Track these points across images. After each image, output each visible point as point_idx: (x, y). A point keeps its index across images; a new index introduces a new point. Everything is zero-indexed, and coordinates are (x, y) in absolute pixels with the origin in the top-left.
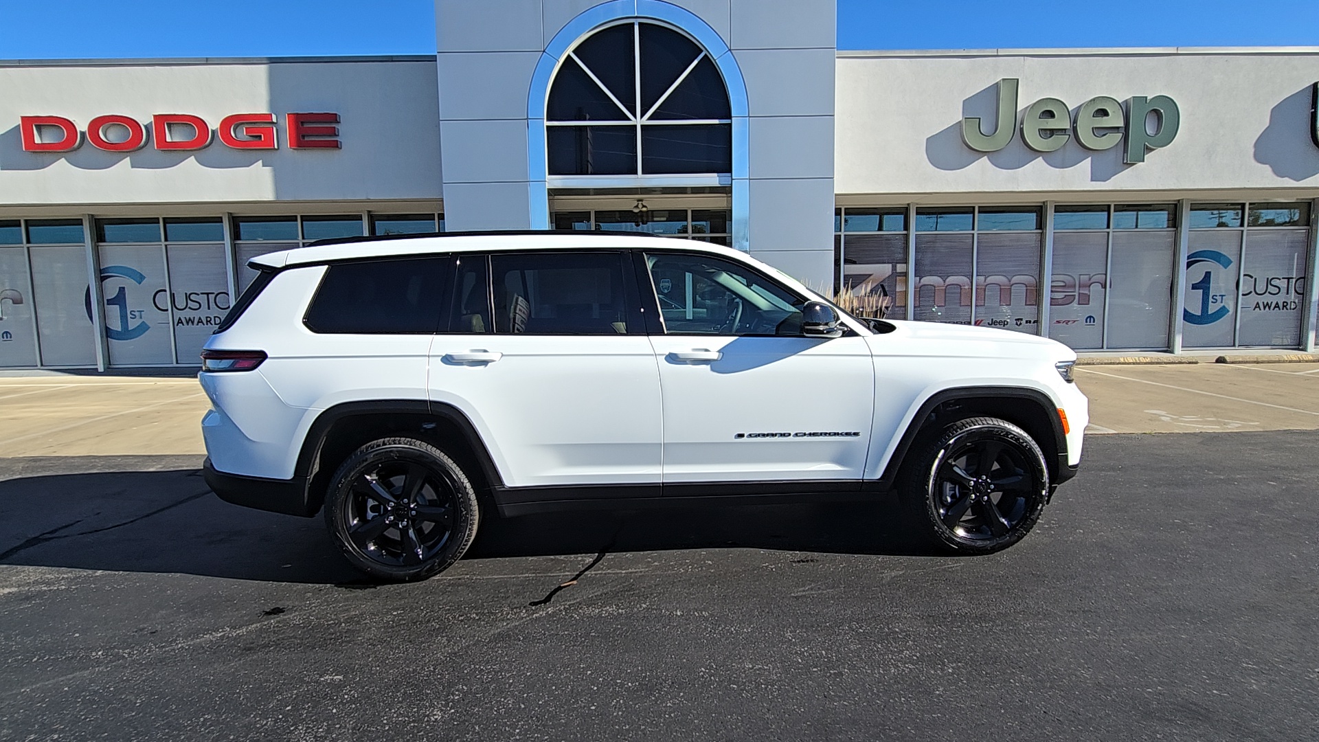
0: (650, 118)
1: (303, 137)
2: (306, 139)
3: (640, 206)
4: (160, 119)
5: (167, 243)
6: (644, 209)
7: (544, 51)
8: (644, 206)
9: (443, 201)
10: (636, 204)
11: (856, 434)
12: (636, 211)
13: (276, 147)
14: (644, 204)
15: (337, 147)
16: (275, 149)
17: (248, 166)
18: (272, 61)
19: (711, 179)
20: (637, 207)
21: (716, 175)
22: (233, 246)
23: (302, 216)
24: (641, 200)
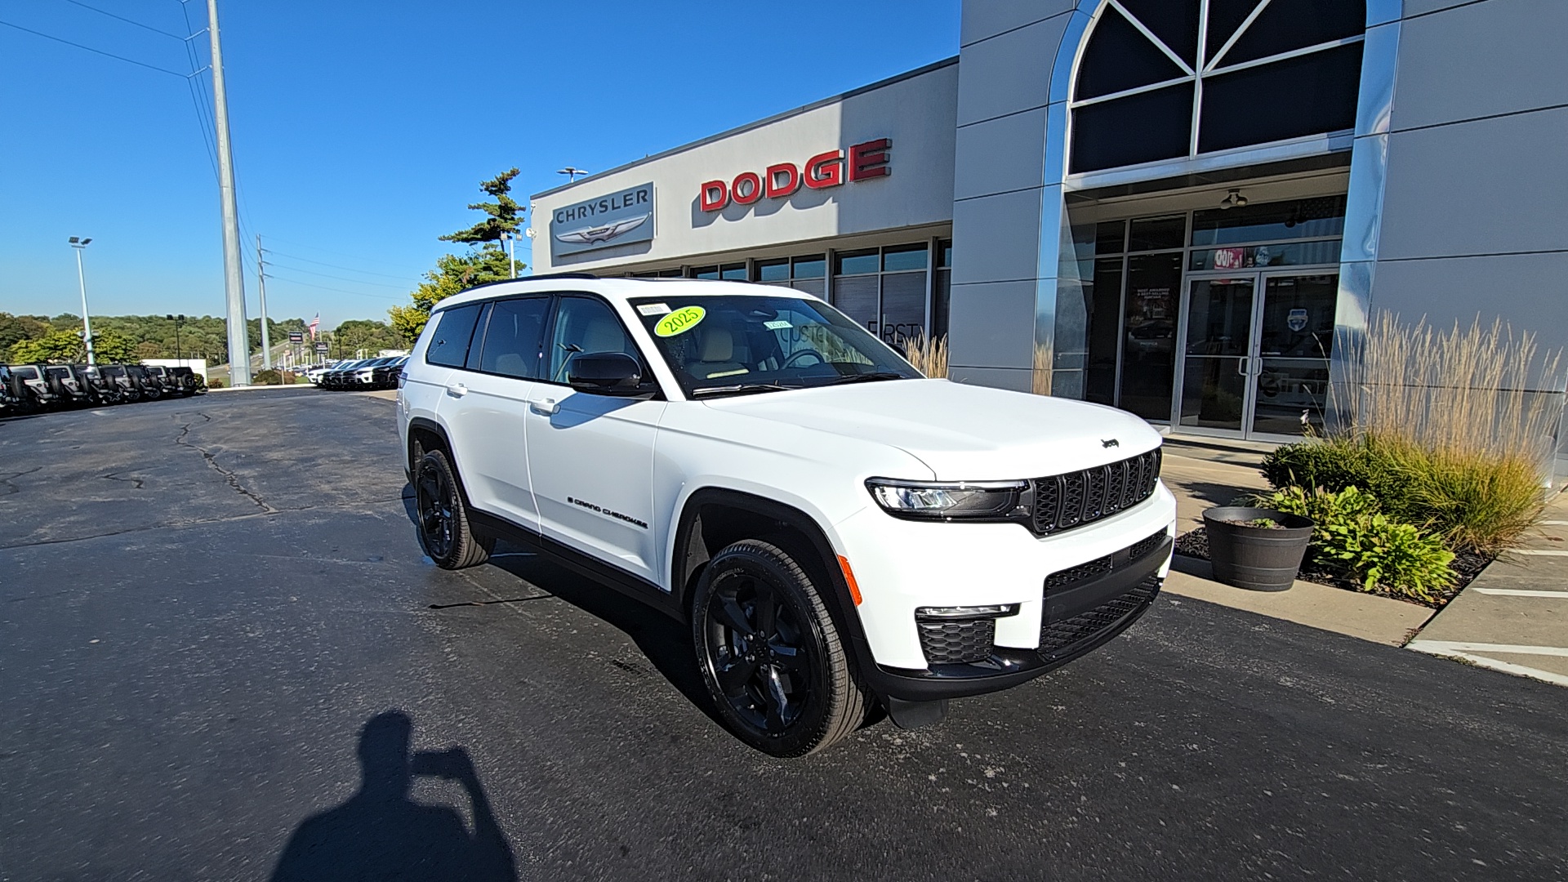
0: (1221, 64)
1: (862, 167)
2: (865, 169)
3: (1234, 199)
4: (770, 170)
5: (793, 280)
6: (1242, 203)
7: (1076, 9)
8: (1240, 199)
9: (951, 224)
10: (1227, 196)
11: (645, 525)
12: (1225, 207)
13: (841, 182)
14: (1240, 195)
15: (884, 174)
16: (839, 185)
17: (823, 204)
18: (845, 96)
19: (1317, 144)
20: (1228, 200)
21: (1325, 134)
22: (832, 281)
23: (883, 248)
24: (1238, 190)
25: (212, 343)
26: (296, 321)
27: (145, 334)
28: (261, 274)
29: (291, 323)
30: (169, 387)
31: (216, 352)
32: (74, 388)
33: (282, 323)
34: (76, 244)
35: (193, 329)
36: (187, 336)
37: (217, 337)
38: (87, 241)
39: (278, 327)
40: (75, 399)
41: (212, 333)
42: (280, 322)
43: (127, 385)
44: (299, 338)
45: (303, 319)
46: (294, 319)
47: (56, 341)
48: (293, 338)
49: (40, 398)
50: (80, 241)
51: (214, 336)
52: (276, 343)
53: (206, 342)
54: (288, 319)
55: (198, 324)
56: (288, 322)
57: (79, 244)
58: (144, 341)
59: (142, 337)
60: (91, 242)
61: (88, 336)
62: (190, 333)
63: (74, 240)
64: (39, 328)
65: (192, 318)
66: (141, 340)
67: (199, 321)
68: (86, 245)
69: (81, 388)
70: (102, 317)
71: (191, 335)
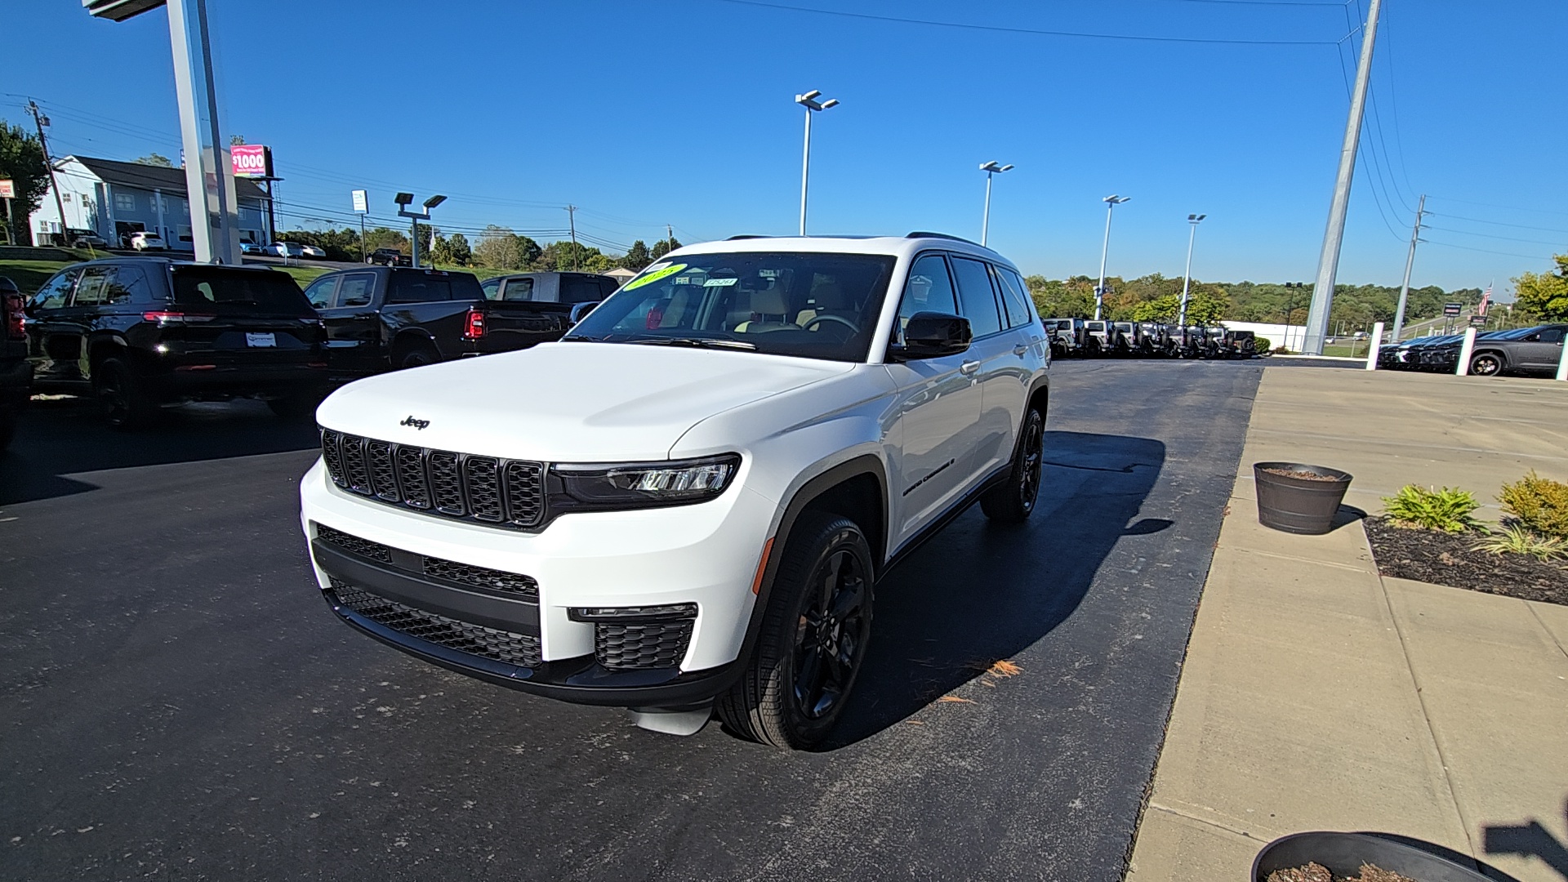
25: (1362, 312)
26: (1471, 291)
27: (1300, 302)
28: (1415, 238)
29: (1465, 293)
30: (1224, 348)
31: (1364, 321)
32: (1131, 341)
33: (1454, 293)
34: (1193, 221)
35: (1347, 297)
36: (1340, 304)
37: (1370, 307)
38: (1202, 218)
39: (1446, 297)
40: (1131, 350)
41: (1366, 302)
42: (1451, 292)
43: (1181, 343)
44: (1456, 311)
45: (1480, 289)
46: (1469, 289)
47: (1164, 303)
48: (1448, 311)
49: (1101, 348)
50: (1197, 217)
51: (1367, 305)
52: (1436, 316)
53: (1356, 311)
54: (1461, 289)
55: (1355, 293)
56: (1460, 293)
57: (1195, 220)
58: (1298, 307)
59: (1297, 304)
60: (1204, 219)
61: (1184, 300)
62: (1344, 301)
63: (1192, 217)
64: (1215, 293)
65: (1351, 286)
66: (1296, 306)
67: (1357, 290)
68: (1201, 221)
69: (1136, 342)
70: (1270, 285)
71: (1344, 303)
